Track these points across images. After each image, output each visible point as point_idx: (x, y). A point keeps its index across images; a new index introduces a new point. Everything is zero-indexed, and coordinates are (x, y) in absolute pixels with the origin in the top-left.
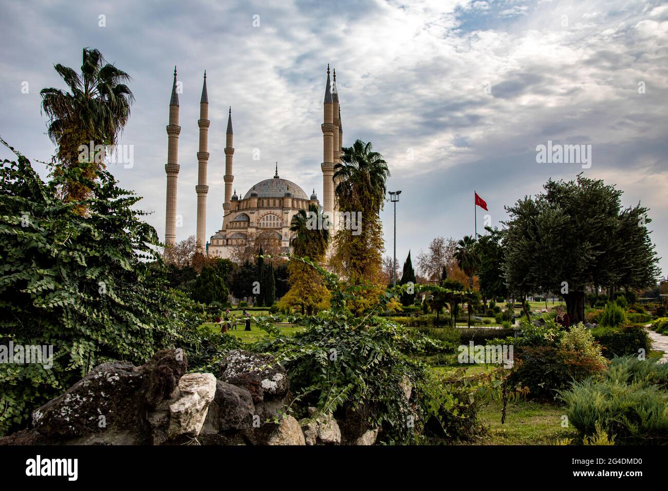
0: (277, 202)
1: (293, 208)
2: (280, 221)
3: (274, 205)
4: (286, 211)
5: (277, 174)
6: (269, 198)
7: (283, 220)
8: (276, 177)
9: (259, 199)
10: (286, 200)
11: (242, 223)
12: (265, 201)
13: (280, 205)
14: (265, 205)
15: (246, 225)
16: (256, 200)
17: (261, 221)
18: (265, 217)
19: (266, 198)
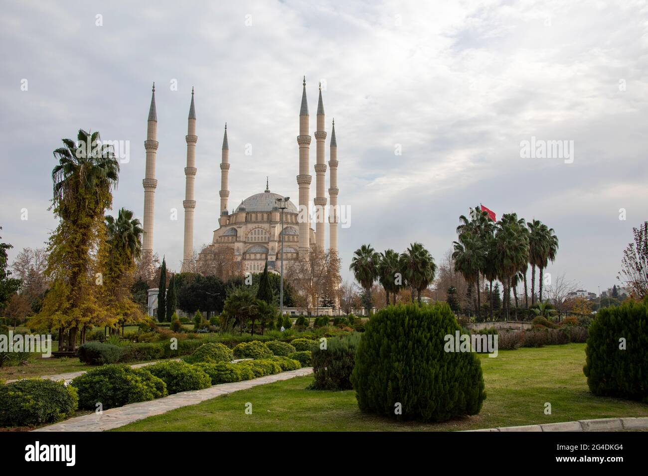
0: (265, 216)
1: (282, 222)
2: (268, 236)
3: (262, 219)
4: (273, 225)
5: (267, 188)
6: (257, 212)
7: (270, 234)
8: (267, 191)
9: (248, 213)
10: (273, 214)
11: (230, 238)
12: (253, 215)
13: (268, 218)
14: (253, 219)
15: (234, 240)
16: (244, 215)
17: (250, 236)
18: (253, 231)
19: (254, 212)
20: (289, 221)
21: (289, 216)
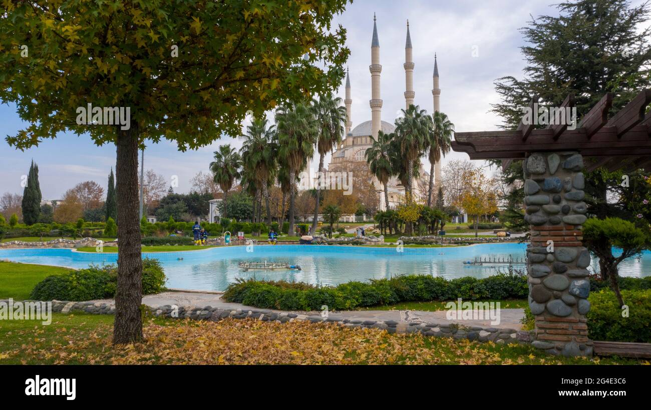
0: (369, 139)
3: (366, 142)
14: (359, 142)
16: (351, 139)
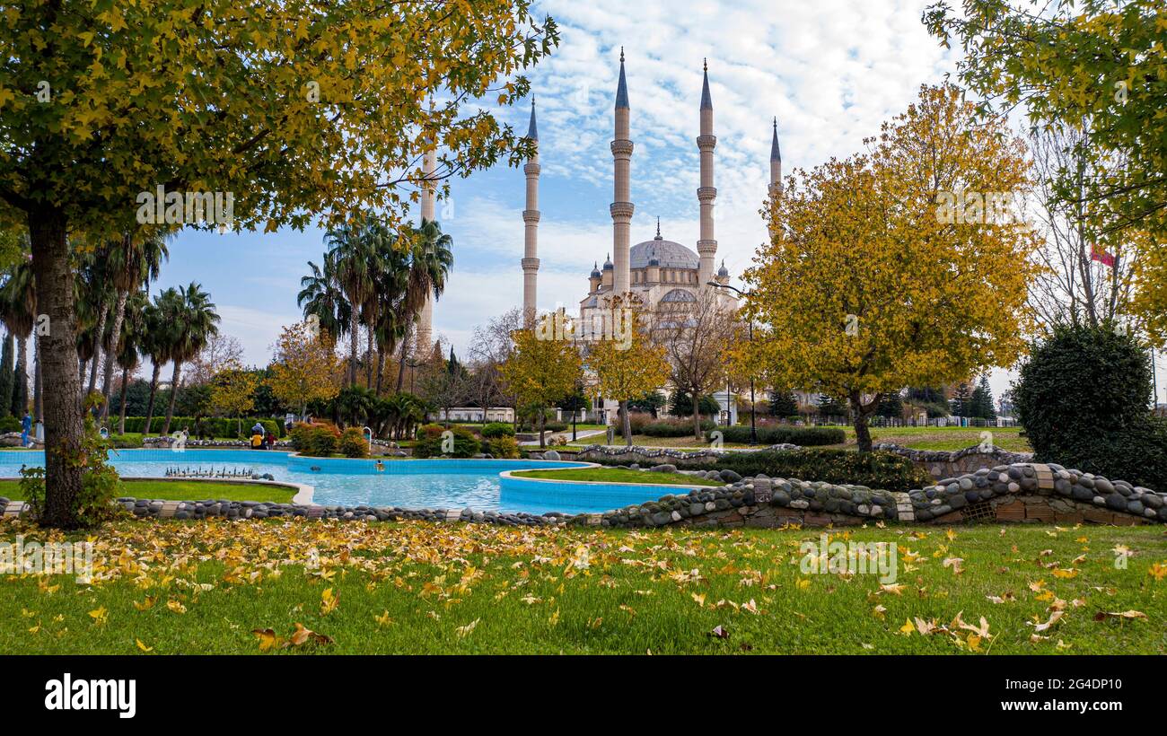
0: (640, 274)
1: (663, 283)
5: (659, 234)
8: (658, 238)
10: (650, 270)
20: (679, 281)
21: (678, 274)
